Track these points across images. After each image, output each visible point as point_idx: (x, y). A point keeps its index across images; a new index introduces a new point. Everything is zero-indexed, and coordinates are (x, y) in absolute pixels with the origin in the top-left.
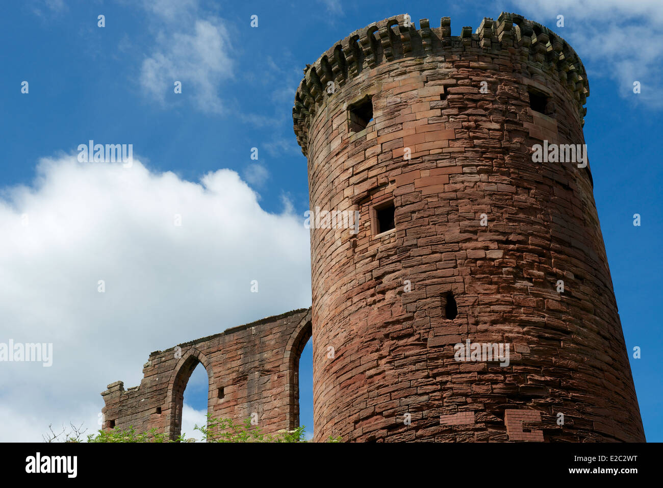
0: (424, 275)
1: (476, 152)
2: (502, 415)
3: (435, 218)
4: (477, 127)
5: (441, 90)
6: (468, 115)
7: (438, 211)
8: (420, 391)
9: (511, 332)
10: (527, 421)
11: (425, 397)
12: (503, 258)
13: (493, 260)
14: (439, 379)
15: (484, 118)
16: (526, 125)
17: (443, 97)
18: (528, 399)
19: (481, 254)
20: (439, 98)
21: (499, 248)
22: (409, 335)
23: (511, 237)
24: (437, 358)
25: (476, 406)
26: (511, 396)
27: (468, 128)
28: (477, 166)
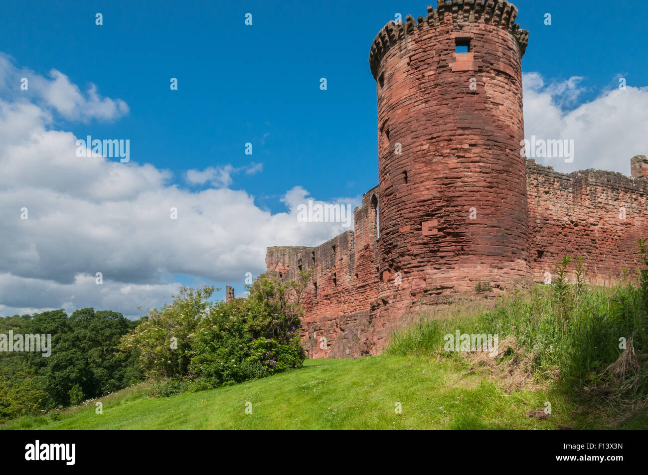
0: (397, 164)
1: (422, 92)
2: (421, 224)
3: (401, 134)
4: (424, 76)
5: (407, 60)
6: (419, 71)
7: (403, 130)
8: (394, 219)
9: (428, 185)
10: (431, 226)
11: (395, 221)
12: (429, 148)
13: (424, 150)
14: (400, 212)
15: (426, 70)
16: (450, 65)
17: (409, 64)
18: (434, 215)
19: (419, 148)
20: (407, 65)
21: (428, 143)
22: (392, 194)
23: (435, 136)
24: (399, 203)
25: (411, 223)
26: (427, 215)
27: (418, 79)
28: (421, 100)
